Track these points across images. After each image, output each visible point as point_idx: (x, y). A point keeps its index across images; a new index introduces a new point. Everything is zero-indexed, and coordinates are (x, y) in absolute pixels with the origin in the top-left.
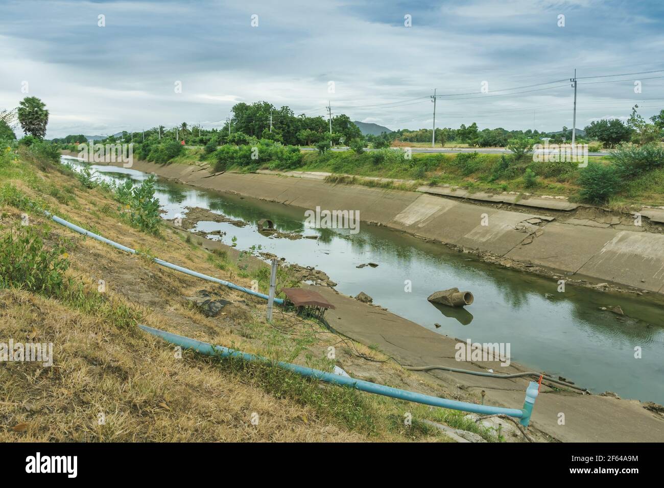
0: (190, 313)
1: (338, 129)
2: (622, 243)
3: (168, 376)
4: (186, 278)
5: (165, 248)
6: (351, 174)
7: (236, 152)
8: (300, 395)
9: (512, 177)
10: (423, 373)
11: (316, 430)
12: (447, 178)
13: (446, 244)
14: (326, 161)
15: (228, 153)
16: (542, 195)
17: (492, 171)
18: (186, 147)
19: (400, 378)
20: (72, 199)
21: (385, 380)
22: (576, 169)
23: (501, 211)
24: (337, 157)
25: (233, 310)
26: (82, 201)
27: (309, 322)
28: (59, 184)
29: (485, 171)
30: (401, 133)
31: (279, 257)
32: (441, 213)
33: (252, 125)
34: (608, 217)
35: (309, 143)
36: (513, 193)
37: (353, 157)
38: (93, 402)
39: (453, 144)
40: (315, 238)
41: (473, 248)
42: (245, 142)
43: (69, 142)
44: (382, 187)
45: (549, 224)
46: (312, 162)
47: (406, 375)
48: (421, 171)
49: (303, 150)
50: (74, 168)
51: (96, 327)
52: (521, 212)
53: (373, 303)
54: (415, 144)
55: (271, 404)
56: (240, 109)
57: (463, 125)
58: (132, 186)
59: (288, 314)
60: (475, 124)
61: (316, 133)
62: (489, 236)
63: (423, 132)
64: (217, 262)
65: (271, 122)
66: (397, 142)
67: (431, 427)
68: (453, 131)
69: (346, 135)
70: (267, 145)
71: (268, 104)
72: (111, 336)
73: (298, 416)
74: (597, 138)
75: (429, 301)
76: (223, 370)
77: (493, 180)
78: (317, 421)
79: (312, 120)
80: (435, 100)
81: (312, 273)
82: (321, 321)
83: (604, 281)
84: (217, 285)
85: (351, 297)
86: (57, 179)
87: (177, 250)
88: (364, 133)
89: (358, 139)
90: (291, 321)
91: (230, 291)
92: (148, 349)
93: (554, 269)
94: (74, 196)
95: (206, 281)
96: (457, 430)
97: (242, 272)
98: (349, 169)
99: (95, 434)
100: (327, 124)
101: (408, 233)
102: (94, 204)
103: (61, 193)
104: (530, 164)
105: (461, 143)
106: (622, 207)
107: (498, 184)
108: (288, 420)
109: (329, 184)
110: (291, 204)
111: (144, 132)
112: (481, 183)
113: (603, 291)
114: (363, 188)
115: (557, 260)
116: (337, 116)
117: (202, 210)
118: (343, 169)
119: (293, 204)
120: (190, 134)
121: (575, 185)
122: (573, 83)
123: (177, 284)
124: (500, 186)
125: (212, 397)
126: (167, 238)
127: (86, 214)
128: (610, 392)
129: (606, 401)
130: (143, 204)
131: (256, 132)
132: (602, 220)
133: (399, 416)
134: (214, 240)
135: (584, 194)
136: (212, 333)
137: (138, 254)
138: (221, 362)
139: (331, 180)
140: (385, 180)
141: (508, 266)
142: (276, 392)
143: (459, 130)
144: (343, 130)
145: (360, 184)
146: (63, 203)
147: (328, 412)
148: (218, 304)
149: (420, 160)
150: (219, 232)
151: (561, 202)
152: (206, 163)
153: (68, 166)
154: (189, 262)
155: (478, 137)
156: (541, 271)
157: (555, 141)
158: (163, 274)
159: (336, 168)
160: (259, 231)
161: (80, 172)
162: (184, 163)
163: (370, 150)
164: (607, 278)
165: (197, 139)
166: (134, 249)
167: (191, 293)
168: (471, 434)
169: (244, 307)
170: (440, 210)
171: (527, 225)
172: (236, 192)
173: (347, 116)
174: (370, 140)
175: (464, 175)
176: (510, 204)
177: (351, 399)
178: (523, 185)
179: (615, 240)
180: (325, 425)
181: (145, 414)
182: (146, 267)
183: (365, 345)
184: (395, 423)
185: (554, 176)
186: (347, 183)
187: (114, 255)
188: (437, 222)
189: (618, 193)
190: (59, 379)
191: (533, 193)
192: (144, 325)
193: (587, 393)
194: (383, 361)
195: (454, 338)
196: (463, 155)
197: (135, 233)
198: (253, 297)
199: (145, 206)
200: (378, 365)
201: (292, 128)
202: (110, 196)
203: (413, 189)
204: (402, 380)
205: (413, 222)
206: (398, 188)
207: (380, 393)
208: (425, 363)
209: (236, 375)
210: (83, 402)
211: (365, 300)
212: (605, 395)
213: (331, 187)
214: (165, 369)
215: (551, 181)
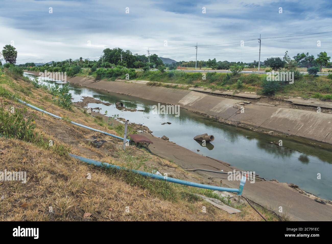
0: (90, 147)
1: (152, 61)
2: (280, 113)
3: (84, 177)
4: (85, 130)
5: (75, 116)
6: (159, 82)
7: (105, 71)
8: (142, 184)
9: (232, 83)
10: (192, 172)
11: (150, 200)
12: (202, 84)
13: (202, 114)
14: (147, 76)
15: (102, 71)
16: (245, 92)
17: (223, 80)
18: (82, 69)
19: (184, 175)
20: (30, 93)
21: (177, 176)
22: (260, 80)
23: (226, 99)
24: (152, 74)
25: (107, 145)
26: (35, 94)
27: (142, 150)
28: (24, 86)
29: (219, 81)
30: (181, 63)
31: (126, 119)
32: (200, 100)
33: (113, 59)
34: (274, 102)
35: (139, 67)
36: (232, 90)
37: (160, 74)
38: (55, 192)
39: (205, 68)
40: (142, 111)
41: (214, 115)
42: (110, 67)
43: (27, 66)
44: (173, 88)
45: (248, 105)
46: (141, 76)
47: (186, 174)
48: (191, 81)
49: (137, 70)
50: (30, 78)
51: (50, 156)
52: (235, 99)
53: (169, 141)
54: (187, 68)
55: (130, 189)
56: (107, 51)
57: (210, 60)
58: (58, 87)
59: (132, 146)
60: (215, 59)
61: (142, 62)
62: (221, 110)
63: (191, 63)
64: (99, 122)
65: (122, 57)
66: (179, 67)
67: (199, 197)
68: (205, 62)
69: (156, 63)
70: (120, 68)
71: (120, 49)
72: (57, 160)
73: (142, 194)
74: (269, 66)
75: (195, 139)
76: (107, 173)
77: (223, 85)
78: (150, 196)
79: (140, 56)
80: (197, 48)
81: (141, 127)
82: (147, 149)
83: (272, 130)
84: (99, 133)
85: (159, 138)
86: (22, 84)
87: (80, 117)
88: (164, 63)
89: (162, 66)
90: (133, 150)
91: (105, 136)
92: (74, 165)
93: (250, 125)
94: (31, 92)
95: (94, 131)
96: (210, 198)
97: (110, 127)
98: (158, 79)
99: (58, 208)
100: (147, 59)
101: (185, 109)
102: (41, 96)
103: (25, 90)
104: (240, 78)
105: (208, 68)
106: (280, 97)
107: (225, 87)
108: (138, 196)
109: (149, 86)
110: (131, 95)
111: (63, 62)
112: (217, 86)
113: (271, 134)
114: (164, 88)
115: (251, 121)
116: (152, 55)
117: (90, 98)
118: (155, 79)
119: (132, 95)
120: (84, 62)
121: (259, 87)
122: (259, 41)
123: (81, 133)
124: (226, 87)
125: (105, 187)
126: (75, 112)
127: (37, 100)
128: (274, 179)
129: (272, 183)
130: (64, 96)
131: (114, 62)
132: (272, 103)
133: (185, 192)
134: (96, 112)
135: (264, 91)
136: (100, 156)
137: (63, 119)
138: (106, 170)
139: (149, 85)
140: (174, 85)
141: (230, 123)
142: (132, 183)
143: (207, 62)
144: (155, 61)
145: (163, 86)
146: (27, 95)
147: (155, 192)
148: (101, 142)
149: (190, 76)
150: (98, 108)
151: (253, 95)
152: (91, 76)
153: (27, 78)
154: (86, 122)
155: (216, 65)
156: (244, 126)
157: (250, 67)
158: (75, 128)
159: (152, 79)
160: (117, 108)
161: (33, 80)
162: (81, 76)
163: (167, 70)
164: (273, 129)
165: (87, 65)
166: (61, 117)
167: (88, 137)
168: (216, 200)
169: (112, 143)
170: (199, 98)
171: (238, 105)
172: (106, 90)
173: (157, 55)
174: (167, 66)
175: (210, 82)
176: (231, 96)
177: (164, 186)
178: (236, 87)
179: (277, 112)
180: (154, 198)
181: (77, 197)
182: (67, 125)
183: (167, 160)
184: (183, 196)
185: (250, 83)
186: (157, 86)
187: (52, 120)
188: (198, 104)
189: (279, 91)
190: (38, 181)
191: (241, 91)
192: (70, 153)
193: (264, 180)
194: (176, 167)
195: (205, 156)
196: (210, 73)
197: (60, 109)
198: (116, 138)
199: (65, 97)
200: (174, 169)
201: (131, 60)
202: (47, 91)
203: (187, 88)
204: (185, 176)
205: (187, 104)
206: (180, 88)
207: (175, 182)
208: (193, 167)
209: (113, 175)
210: (50, 192)
211: (165, 139)
212: (272, 181)
213: (149, 88)
214: (83, 174)
215: (249, 85)
